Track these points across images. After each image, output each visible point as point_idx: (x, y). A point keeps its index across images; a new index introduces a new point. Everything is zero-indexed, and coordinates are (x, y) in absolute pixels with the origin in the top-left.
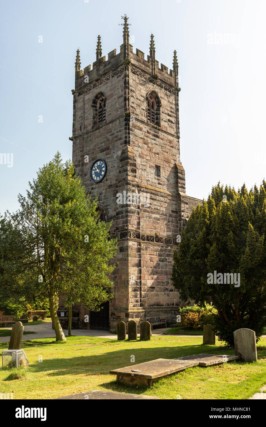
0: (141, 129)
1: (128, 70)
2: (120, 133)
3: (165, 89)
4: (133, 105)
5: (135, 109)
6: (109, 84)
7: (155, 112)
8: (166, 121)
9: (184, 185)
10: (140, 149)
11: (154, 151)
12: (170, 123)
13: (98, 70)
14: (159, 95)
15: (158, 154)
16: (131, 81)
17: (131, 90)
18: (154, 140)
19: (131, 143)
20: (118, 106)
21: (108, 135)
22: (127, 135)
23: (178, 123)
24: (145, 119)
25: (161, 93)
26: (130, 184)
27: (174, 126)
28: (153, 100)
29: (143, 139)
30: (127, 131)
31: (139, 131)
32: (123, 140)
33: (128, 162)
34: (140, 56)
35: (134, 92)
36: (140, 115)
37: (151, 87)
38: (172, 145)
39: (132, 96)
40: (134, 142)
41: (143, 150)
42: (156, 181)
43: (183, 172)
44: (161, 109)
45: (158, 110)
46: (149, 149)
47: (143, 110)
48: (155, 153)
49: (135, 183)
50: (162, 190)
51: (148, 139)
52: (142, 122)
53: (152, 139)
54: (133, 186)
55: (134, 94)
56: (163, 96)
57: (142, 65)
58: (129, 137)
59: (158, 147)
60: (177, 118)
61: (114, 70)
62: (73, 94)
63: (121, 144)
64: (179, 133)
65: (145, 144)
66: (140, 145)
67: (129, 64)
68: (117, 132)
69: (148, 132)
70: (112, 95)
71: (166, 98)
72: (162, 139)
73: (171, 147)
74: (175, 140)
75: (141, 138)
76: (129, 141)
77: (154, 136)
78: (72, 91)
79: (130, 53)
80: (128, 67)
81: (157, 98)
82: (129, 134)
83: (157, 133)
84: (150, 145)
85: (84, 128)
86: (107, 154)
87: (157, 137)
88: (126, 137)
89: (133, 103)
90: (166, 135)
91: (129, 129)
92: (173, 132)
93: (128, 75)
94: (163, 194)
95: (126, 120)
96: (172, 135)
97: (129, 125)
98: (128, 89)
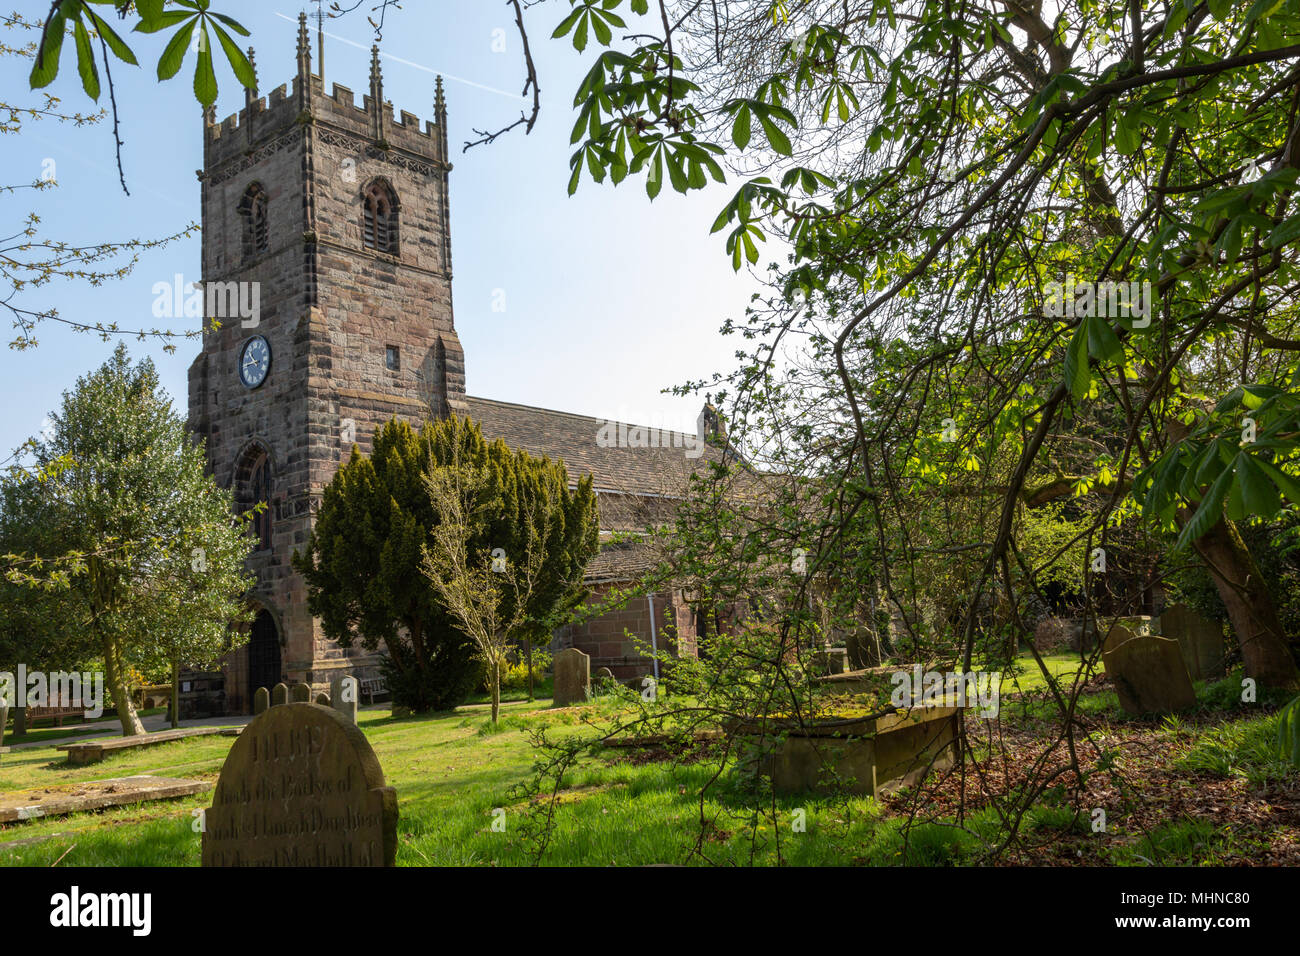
0: (345, 268)
1: (310, 136)
2: (296, 278)
3: (412, 169)
4: (324, 215)
5: (329, 222)
6: (273, 165)
7: (388, 223)
8: (414, 243)
9: (463, 383)
10: (344, 314)
11: (382, 313)
12: (425, 247)
13: (250, 130)
14: (395, 185)
15: (393, 319)
16: (318, 162)
17: (320, 182)
18: (383, 288)
19: (320, 301)
20: (291, 216)
21: (273, 282)
22: (311, 284)
23: (446, 243)
24: (358, 244)
25: (400, 180)
26: (313, 395)
27: (437, 251)
28: (379, 197)
29: (353, 288)
30: (311, 275)
31: (341, 273)
32: (301, 296)
33: (310, 345)
34: (343, 100)
35: (326, 184)
36: (344, 235)
37: (373, 168)
38: (430, 296)
39: (323, 195)
40: (327, 299)
41: (351, 314)
42: (390, 381)
43: (459, 356)
44: (401, 216)
45: (395, 218)
46: (367, 310)
47: (353, 222)
48: (385, 319)
49: (326, 391)
50: (404, 400)
51: (367, 288)
52: (350, 251)
53: (376, 287)
54: (323, 397)
55: (327, 191)
56: (405, 186)
57: (347, 120)
58: (316, 289)
59: (392, 303)
60: (445, 232)
61: (281, 134)
62: (200, 179)
63: (299, 304)
64: (450, 266)
65: (358, 300)
66: (344, 302)
67: (311, 123)
68: (290, 276)
69: (365, 272)
70: (279, 191)
71: (414, 189)
72: (403, 285)
73: (430, 299)
74: (440, 284)
75: (347, 288)
76: (316, 296)
77: (383, 278)
78: (198, 172)
79: (313, 97)
80: (310, 129)
81: (390, 190)
82: (315, 280)
83: (390, 271)
84: (370, 301)
85: (226, 262)
86: (272, 325)
87: (392, 281)
88: (308, 289)
89: (324, 209)
90: (413, 274)
91: (314, 270)
92: (433, 265)
93: (310, 147)
94: (407, 409)
95: (307, 250)
96: (432, 273)
97: (314, 261)
98: (312, 178)
